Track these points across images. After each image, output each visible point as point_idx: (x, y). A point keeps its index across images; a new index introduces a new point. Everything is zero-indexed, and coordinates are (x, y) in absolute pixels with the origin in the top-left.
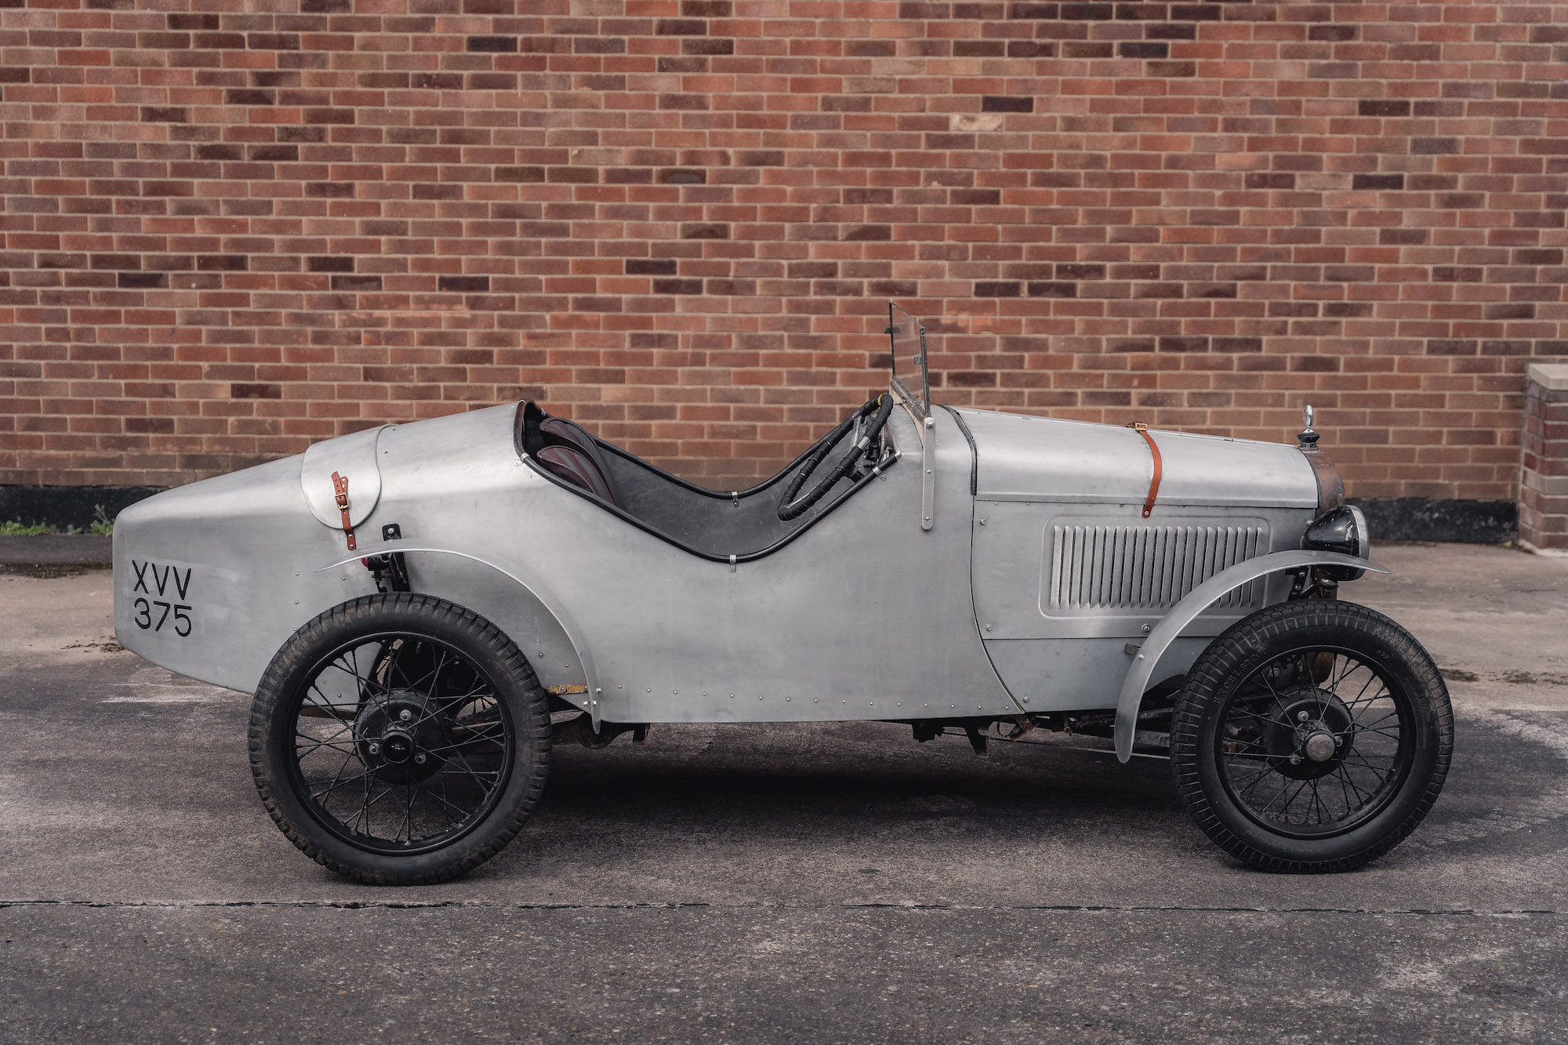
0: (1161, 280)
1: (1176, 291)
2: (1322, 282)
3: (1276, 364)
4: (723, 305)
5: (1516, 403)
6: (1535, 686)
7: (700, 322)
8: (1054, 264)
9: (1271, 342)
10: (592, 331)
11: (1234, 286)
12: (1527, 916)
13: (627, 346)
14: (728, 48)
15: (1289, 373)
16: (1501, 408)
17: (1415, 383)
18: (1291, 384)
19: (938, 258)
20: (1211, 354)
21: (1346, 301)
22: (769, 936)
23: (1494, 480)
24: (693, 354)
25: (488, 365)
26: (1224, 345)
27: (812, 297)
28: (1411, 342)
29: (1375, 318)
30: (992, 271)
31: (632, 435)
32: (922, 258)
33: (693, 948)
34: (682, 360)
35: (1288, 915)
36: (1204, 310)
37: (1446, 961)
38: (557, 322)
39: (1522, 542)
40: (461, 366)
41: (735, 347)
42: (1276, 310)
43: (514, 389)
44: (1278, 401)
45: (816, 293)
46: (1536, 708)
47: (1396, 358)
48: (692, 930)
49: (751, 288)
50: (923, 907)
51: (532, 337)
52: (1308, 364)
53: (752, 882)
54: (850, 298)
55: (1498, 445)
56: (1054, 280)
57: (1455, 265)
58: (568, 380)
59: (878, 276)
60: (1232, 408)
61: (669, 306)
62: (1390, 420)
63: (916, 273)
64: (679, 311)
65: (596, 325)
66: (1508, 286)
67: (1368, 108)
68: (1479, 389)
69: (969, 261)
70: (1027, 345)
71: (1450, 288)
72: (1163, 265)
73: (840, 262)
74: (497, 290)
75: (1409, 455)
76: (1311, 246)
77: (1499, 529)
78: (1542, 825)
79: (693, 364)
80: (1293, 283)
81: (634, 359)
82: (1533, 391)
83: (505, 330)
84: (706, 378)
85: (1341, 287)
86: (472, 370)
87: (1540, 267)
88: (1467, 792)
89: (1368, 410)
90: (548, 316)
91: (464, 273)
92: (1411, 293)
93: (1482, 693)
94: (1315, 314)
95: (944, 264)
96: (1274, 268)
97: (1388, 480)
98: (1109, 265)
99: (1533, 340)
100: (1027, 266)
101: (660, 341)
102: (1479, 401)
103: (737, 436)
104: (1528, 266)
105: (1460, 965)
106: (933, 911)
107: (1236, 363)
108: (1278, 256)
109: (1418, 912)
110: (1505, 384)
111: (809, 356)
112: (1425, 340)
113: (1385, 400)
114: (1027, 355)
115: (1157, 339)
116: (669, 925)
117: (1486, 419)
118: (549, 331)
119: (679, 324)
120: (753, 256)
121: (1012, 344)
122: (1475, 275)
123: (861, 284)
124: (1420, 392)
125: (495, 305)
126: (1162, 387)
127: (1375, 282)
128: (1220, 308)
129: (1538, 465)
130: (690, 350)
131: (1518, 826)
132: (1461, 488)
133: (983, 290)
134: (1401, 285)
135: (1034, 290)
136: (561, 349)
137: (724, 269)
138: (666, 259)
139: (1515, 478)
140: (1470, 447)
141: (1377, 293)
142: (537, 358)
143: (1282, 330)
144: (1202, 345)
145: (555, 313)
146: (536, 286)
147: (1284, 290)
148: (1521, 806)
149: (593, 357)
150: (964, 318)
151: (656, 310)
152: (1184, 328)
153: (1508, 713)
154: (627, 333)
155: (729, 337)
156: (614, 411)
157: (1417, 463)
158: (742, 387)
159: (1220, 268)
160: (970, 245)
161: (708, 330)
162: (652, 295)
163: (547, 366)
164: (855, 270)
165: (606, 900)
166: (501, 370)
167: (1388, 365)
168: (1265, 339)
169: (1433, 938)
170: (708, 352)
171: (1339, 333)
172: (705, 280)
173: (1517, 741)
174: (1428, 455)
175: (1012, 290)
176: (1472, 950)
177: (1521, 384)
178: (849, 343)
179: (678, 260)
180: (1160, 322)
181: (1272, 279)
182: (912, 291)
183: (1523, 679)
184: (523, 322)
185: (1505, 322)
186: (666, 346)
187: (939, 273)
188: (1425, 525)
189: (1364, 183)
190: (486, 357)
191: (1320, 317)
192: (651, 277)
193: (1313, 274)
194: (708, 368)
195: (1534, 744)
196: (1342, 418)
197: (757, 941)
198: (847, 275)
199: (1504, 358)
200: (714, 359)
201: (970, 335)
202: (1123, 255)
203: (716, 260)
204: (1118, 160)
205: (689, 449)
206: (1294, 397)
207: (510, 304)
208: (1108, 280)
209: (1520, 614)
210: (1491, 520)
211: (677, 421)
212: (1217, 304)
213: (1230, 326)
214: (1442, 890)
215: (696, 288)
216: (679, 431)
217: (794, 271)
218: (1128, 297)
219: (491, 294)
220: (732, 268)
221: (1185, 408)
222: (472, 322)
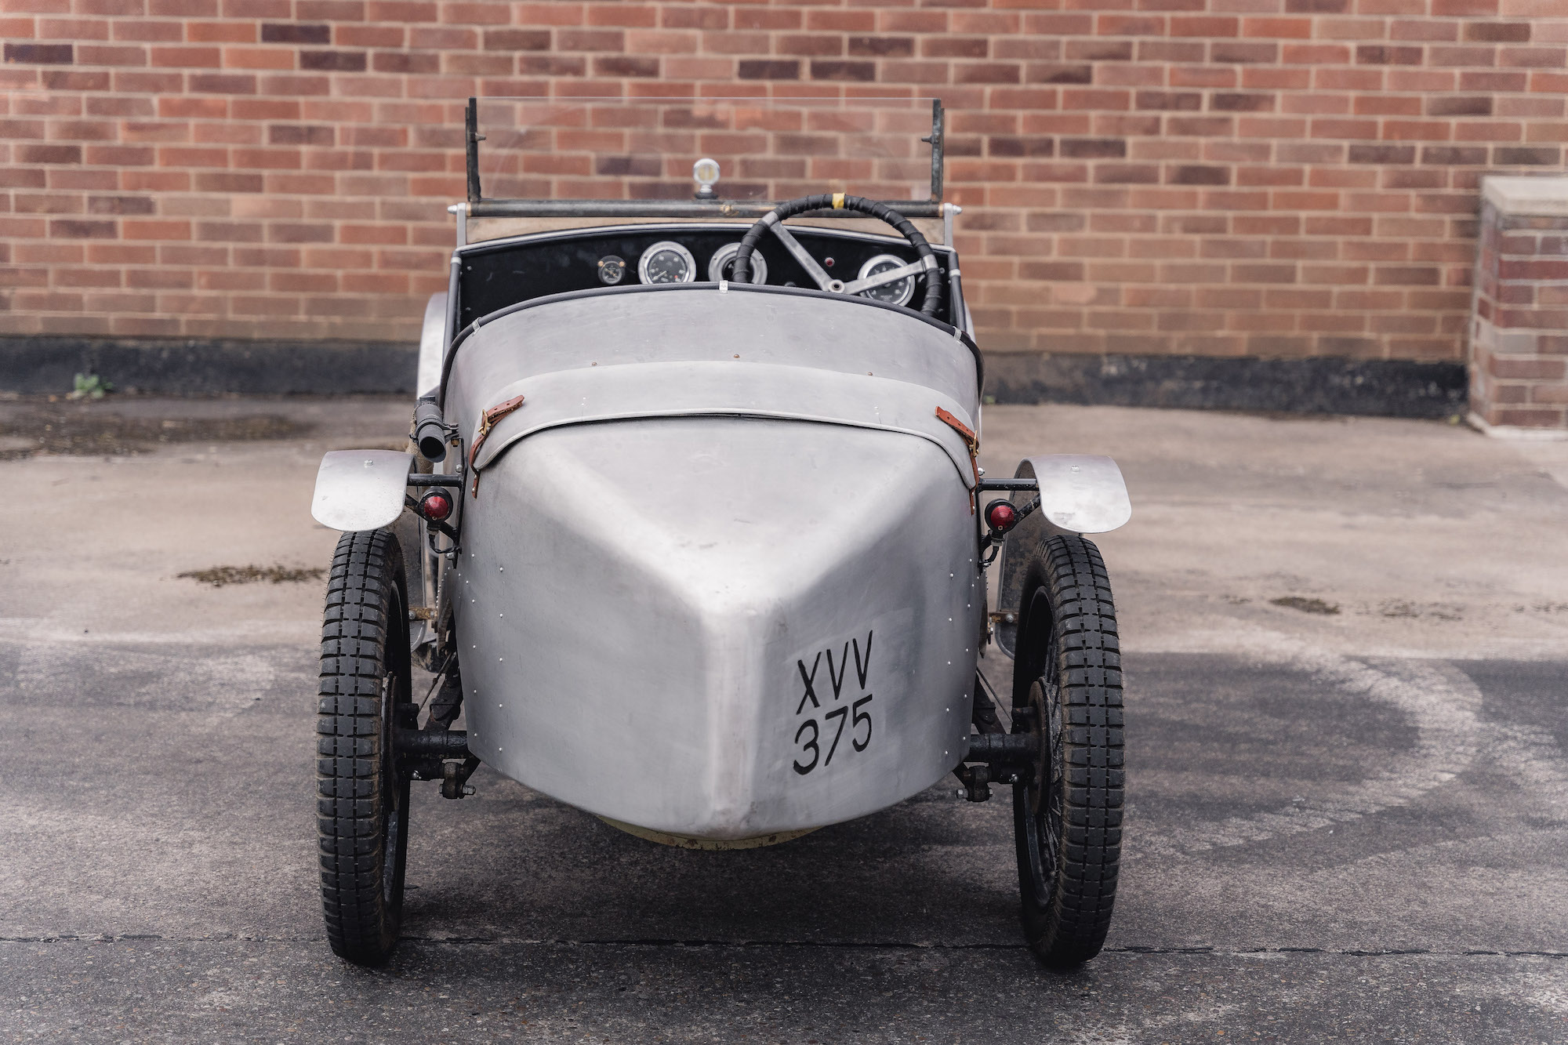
0: (991, 59)
1: (1011, 75)
2: (1207, 64)
3: (1145, 175)
4: (394, 88)
5: (1469, 230)
6: (1416, 622)
7: (364, 111)
8: (846, 36)
9: (1139, 146)
10: (216, 121)
11: (1088, 69)
12: (1283, 956)
13: (265, 143)
15: (1163, 186)
16: (1447, 237)
17: (1332, 202)
18: (1166, 202)
19: (688, 24)
21: (1239, 89)
22: (225, 983)
23: (1438, 334)
24: (357, 155)
25: (73, 167)
26: (1076, 148)
27: (517, 77)
28: (1326, 147)
29: (1278, 113)
30: (762, 44)
31: (274, 264)
32: (666, 23)
33: (109, 1002)
34: (340, 162)
35: (959, 953)
36: (1048, 100)
37: (1148, 1022)
38: (168, 108)
39: (1475, 419)
40: (38, 166)
41: (412, 145)
42: (1145, 101)
43: (110, 199)
44: (1148, 224)
45: (522, 72)
46: (1405, 654)
47: (1307, 168)
48: (119, 975)
49: (432, 64)
50: (458, 941)
51: (134, 128)
52: (1189, 175)
53: (234, 903)
54: (569, 79)
55: (1444, 286)
56: (845, 57)
57: (1386, 42)
58: (185, 187)
59: (606, 48)
60: (1087, 233)
61: (322, 87)
62: (1298, 251)
63: (659, 46)
64: (335, 94)
65: (221, 112)
66: (1457, 71)
68: (1418, 210)
69: (731, 30)
70: (810, 145)
71: (1379, 74)
72: (993, 39)
73: (554, 30)
74: (84, 61)
75: (1323, 299)
76: (1193, 14)
77: (1443, 399)
78: (1352, 823)
79: (356, 167)
80: (1167, 66)
81: (274, 160)
82: (1488, 215)
83: (97, 119)
84: (374, 186)
85: (1232, 72)
86: (53, 172)
87: (1500, 46)
88: (1266, 775)
89: (1269, 238)
90: (155, 99)
91: (38, 39)
92: (1327, 80)
93: (1340, 631)
94: (1197, 106)
95: (696, 33)
96: (1143, 44)
97: (1296, 333)
98: (920, 38)
99: (1490, 146)
100: (809, 39)
101: (310, 135)
102: (1418, 227)
103: (418, 266)
104: (1483, 45)
105: (1164, 1030)
106: (469, 947)
107: (1091, 173)
108: (1147, 27)
109: (1136, 949)
110: (1452, 204)
111: (513, 159)
112: (1346, 144)
113: (1292, 225)
114: (809, 160)
115: (985, 140)
116: (92, 967)
117: (1428, 251)
118: (156, 119)
119: (336, 111)
120: (433, 19)
121: (789, 143)
122: (1412, 56)
123: (583, 61)
124: (1339, 214)
125: (82, 83)
126: (993, 203)
127: (1279, 65)
128: (1070, 98)
129: (1492, 315)
130: (351, 149)
131: (1319, 823)
132: (1394, 345)
133: (750, 70)
134: (1314, 69)
135: (819, 71)
136: (174, 145)
137: (395, 38)
138: (316, 23)
139: (1465, 331)
140: (1406, 290)
141: (1281, 80)
142: (140, 156)
143: (1153, 128)
144: (1046, 148)
145: (167, 95)
146: (138, 57)
147: (1155, 75)
148: (1332, 796)
149: (219, 157)
150: (724, 108)
151: (304, 93)
152: (1021, 123)
153: (1364, 661)
154: (265, 124)
155: (404, 132)
156: (249, 231)
157: (1334, 310)
158: (424, 200)
159: (1070, 44)
160: (731, 9)
161: (376, 121)
162: (299, 73)
163: (157, 167)
164: (575, 41)
165: (19, 931)
166: (93, 173)
167: (1295, 177)
168: (1131, 140)
169: (1143, 988)
170: (376, 151)
171: (1229, 133)
172: (370, 52)
173: (1364, 702)
174: (1349, 300)
175: (788, 70)
176: (1190, 1007)
177: (1475, 206)
178: (568, 140)
179: (333, 25)
180: (989, 117)
181: (1141, 58)
182: (652, 71)
183: (1405, 611)
184: (121, 107)
185: (1454, 121)
186: (319, 142)
187: (688, 46)
188: (1343, 393)
190: (70, 154)
191: (1205, 111)
192: (296, 48)
193: (1194, 54)
194: (376, 172)
195: (1383, 706)
196: (1234, 249)
197: (206, 991)
198: (564, 47)
199: (1452, 170)
200: (386, 161)
201: (732, 131)
202: (938, 24)
203: (385, 24)
205: (352, 283)
206: (1170, 221)
207: (102, 82)
208: (919, 58)
209: (1433, 520)
210: (1433, 388)
211: (336, 245)
212: (1067, 94)
213: (1083, 122)
214: (1182, 918)
215: (356, 62)
216: (337, 258)
217: (492, 41)
218: (944, 80)
219: (75, 68)
220: (407, 36)
221: (1024, 233)
222: (51, 107)
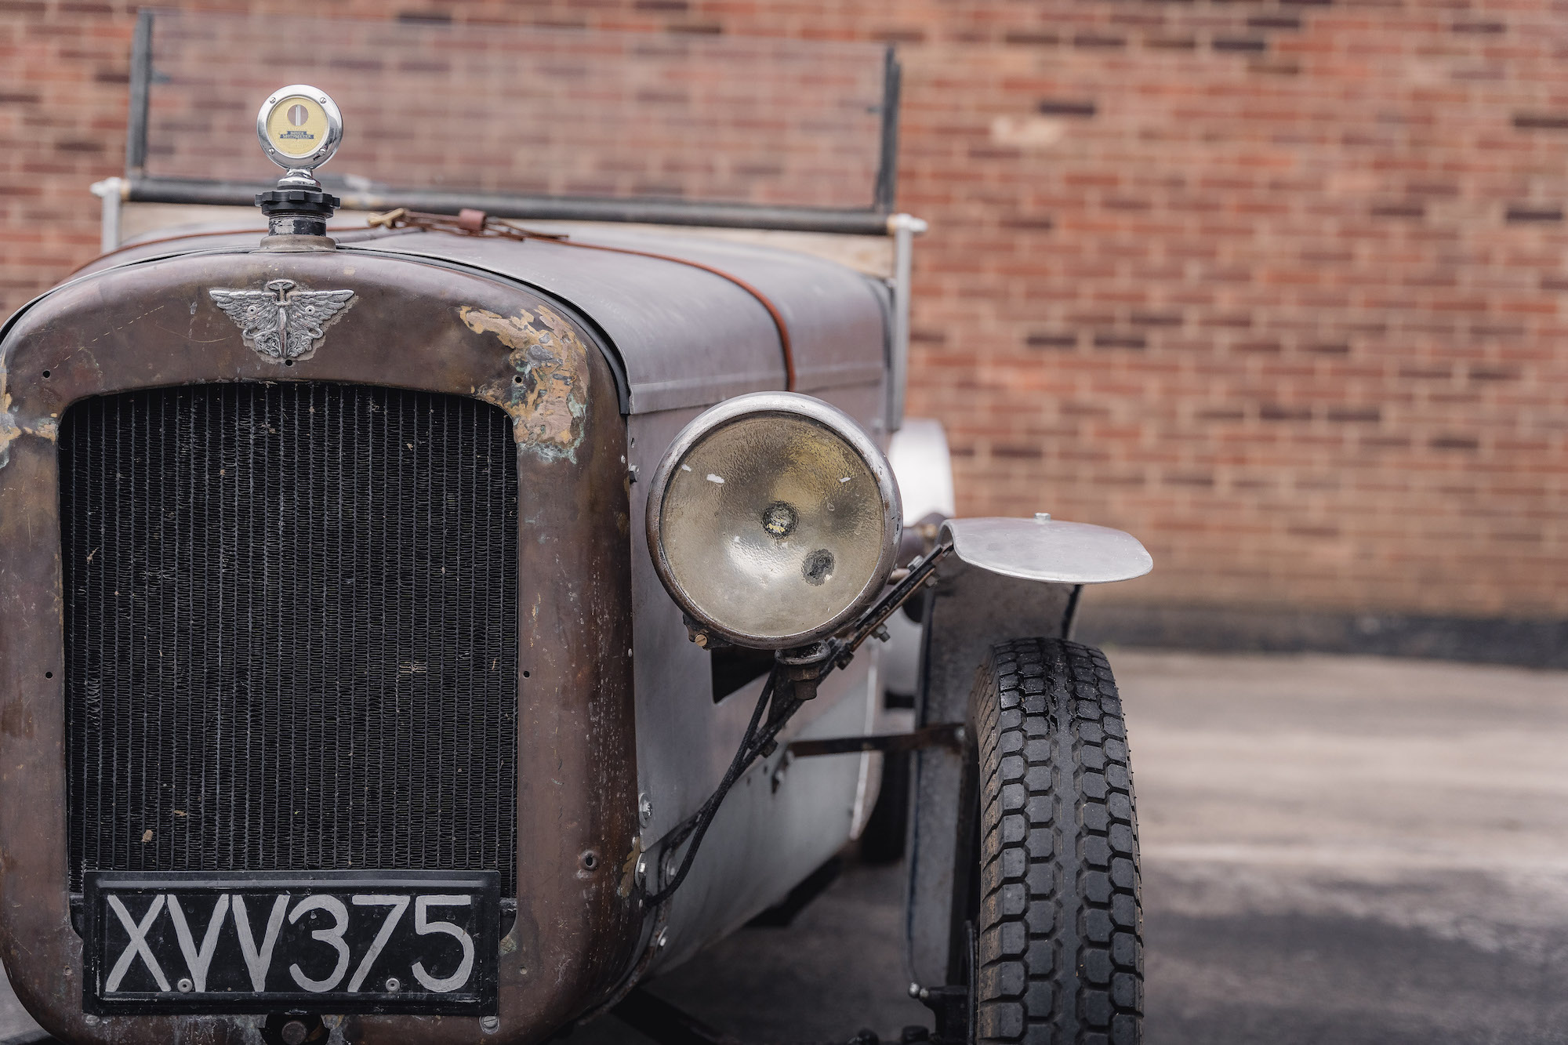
0: (1257, 333)
3: (1401, 443)
11: (1349, 341)
14: (715, 31)
15: (1419, 453)
20: (1321, 428)
21: (1492, 362)
26: (1339, 417)
32: (957, 297)
52: (1445, 443)
56: (1123, 330)
63: (949, 317)
67: (1524, 122)
69: (1017, 304)
70: (1088, 411)
95: (983, 306)
97: (1545, 592)
100: (1089, 312)
114: (1085, 425)
128: (1331, 370)
133: (1036, 341)
135: (1100, 342)
150: (1007, 377)
152: (1286, 393)
168: (1388, 409)
171: (1481, 407)
180: (1255, 386)
182: (942, 340)
187: (978, 318)
189: (1517, 215)
201: (1015, 397)
202: (1211, 300)
204: (1208, 183)
208: (1190, 332)
213: (1346, 393)
